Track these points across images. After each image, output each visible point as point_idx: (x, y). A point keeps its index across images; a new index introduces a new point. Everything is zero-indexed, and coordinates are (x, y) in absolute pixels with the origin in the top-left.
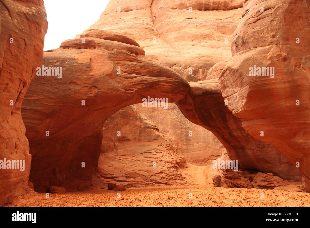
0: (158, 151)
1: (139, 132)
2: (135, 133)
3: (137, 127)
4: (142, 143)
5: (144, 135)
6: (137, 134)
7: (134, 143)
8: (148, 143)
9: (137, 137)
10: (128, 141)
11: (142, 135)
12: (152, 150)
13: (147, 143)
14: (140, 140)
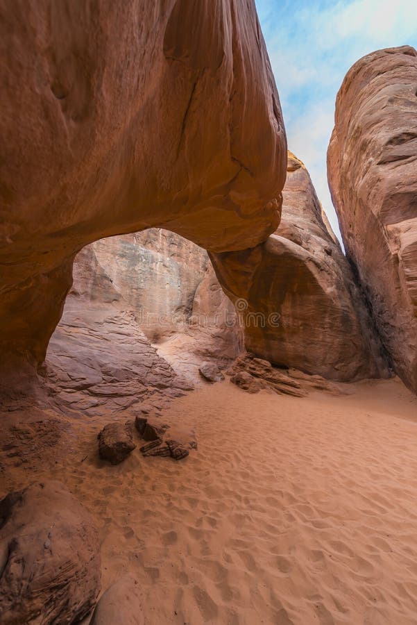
0: (122, 321)
1: (92, 282)
2: (86, 283)
3: (91, 273)
4: (97, 304)
5: (100, 288)
6: (89, 285)
7: (84, 302)
8: (106, 305)
9: (89, 291)
10: (73, 296)
11: (97, 288)
12: (115, 319)
13: (104, 304)
14: (93, 298)
